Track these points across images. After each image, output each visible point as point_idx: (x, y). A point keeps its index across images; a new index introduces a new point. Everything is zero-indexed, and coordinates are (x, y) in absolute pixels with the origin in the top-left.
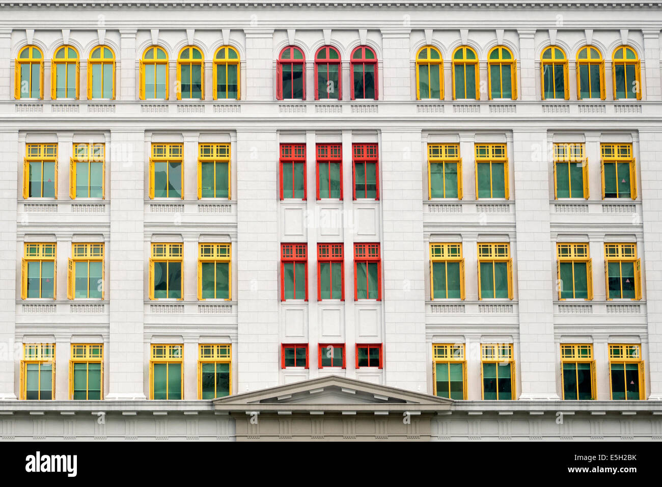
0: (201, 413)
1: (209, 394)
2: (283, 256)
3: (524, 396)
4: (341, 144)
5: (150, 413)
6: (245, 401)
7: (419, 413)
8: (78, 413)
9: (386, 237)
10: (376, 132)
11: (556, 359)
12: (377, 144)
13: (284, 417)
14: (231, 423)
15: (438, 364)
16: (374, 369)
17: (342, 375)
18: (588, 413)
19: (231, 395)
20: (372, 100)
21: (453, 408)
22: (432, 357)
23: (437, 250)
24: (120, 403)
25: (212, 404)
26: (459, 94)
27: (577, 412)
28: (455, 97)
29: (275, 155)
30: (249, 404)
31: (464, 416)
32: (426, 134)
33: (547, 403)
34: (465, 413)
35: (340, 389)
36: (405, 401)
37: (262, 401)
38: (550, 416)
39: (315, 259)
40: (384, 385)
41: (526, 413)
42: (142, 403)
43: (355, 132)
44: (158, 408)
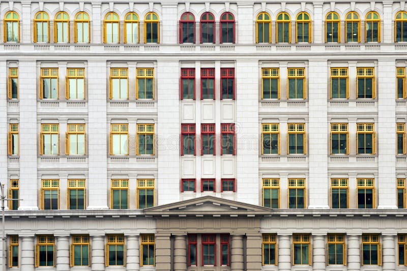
0: (138, 216)
1: (143, 206)
2: (182, 131)
3: (310, 207)
4: (214, 68)
5: (110, 217)
6: (161, 210)
7: (254, 216)
8: (72, 216)
9: (238, 120)
10: (233, 61)
11: (328, 187)
12: (234, 68)
13: (182, 218)
14: (154, 221)
15: (265, 189)
16: (231, 192)
17: (214, 196)
18: (344, 215)
19: (154, 206)
20: (232, 43)
21: (272, 213)
22: (262, 186)
23: (266, 128)
24: (94, 211)
25: (144, 211)
26: (280, 40)
27: (338, 215)
28: (277, 41)
29: (178, 75)
30: (164, 211)
31: (278, 217)
32: (261, 63)
33: (322, 210)
34: (279, 215)
35: (212, 203)
36: (246, 209)
37: (170, 210)
38: (325, 217)
39: (200, 133)
40: (236, 201)
41: (311, 215)
42: (106, 211)
43: (222, 61)
44: (114, 214)
